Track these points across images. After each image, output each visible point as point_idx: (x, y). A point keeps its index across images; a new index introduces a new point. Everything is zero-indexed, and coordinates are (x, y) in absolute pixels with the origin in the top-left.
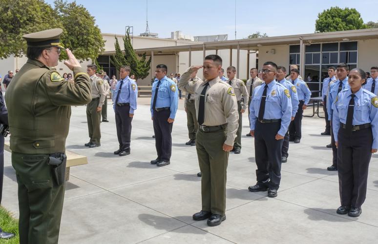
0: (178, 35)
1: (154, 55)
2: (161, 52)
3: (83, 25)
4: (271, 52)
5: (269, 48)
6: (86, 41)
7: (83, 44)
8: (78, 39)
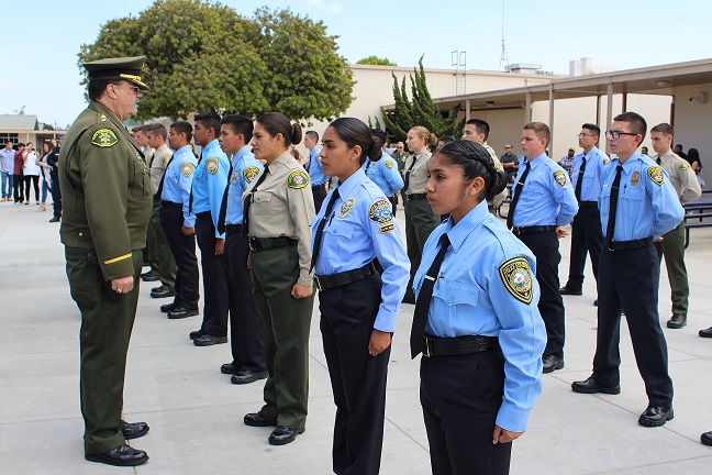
0: (584, 66)
1: (471, 110)
2: (493, 103)
3: (300, 53)
4: (698, 99)
5: (695, 90)
6: (307, 82)
7: (302, 88)
8: (292, 80)
